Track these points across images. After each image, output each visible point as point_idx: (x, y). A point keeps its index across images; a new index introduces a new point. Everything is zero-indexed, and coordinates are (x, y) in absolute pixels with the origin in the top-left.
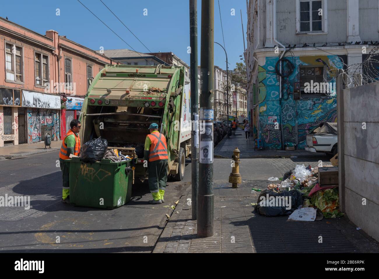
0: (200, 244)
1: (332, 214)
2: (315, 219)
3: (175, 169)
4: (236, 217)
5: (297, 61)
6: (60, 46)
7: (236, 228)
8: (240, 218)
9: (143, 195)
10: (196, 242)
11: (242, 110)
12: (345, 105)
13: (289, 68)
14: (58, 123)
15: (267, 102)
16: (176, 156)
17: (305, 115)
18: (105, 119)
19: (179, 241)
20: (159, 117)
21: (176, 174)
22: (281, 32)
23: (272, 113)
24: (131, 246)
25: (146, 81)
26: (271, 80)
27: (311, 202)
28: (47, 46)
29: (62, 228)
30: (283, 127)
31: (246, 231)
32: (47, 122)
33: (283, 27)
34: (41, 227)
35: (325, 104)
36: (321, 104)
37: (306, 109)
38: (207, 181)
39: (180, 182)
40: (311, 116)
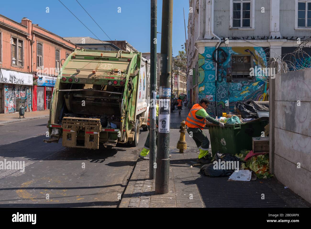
0: (158, 199)
1: (264, 175)
2: (250, 179)
3: (132, 137)
4: (186, 177)
5: (230, 51)
6: (33, 32)
7: (187, 187)
8: (189, 178)
9: (106, 158)
10: (155, 198)
11: (182, 89)
12: (276, 86)
13: (223, 56)
14: (31, 97)
15: (205, 84)
16: (133, 126)
17: (235, 94)
18: (74, 94)
19: (140, 197)
20: (120, 93)
21: (133, 141)
22: (217, 27)
23: (208, 93)
24: (99, 201)
25: (109, 64)
26: (209, 66)
27: (246, 165)
28: (22, 32)
29: (39, 186)
30: (217, 104)
31: (195, 189)
32: (21, 96)
33: (219, 23)
34: (21, 185)
35: (251, 86)
36: (249, 86)
37: (236, 90)
38: (165, 148)
39: (135, 147)
40: (240, 96)
